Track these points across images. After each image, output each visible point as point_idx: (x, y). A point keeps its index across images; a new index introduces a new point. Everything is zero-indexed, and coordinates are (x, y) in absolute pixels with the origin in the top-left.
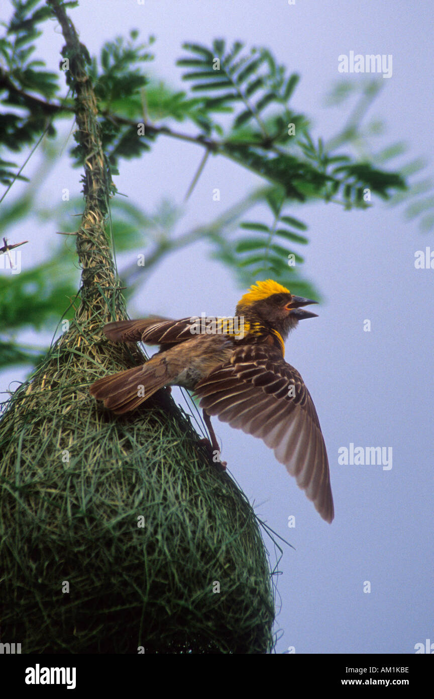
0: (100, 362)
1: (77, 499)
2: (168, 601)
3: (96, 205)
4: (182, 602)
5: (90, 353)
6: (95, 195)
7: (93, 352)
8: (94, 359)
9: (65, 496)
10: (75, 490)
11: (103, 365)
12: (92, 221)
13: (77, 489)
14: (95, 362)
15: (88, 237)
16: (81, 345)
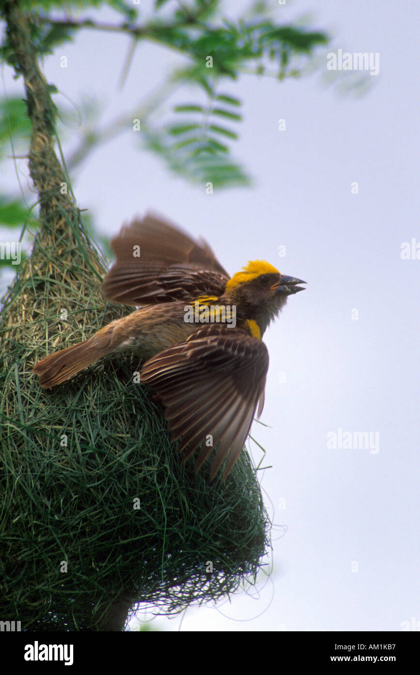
0: (77, 289)
1: (84, 434)
2: (180, 527)
3: (43, 127)
4: (193, 528)
5: (66, 282)
6: (41, 116)
7: (67, 280)
8: (70, 286)
9: (72, 432)
10: (81, 425)
11: (80, 292)
12: (42, 143)
13: (83, 424)
14: (71, 288)
15: (41, 159)
16: (53, 272)
